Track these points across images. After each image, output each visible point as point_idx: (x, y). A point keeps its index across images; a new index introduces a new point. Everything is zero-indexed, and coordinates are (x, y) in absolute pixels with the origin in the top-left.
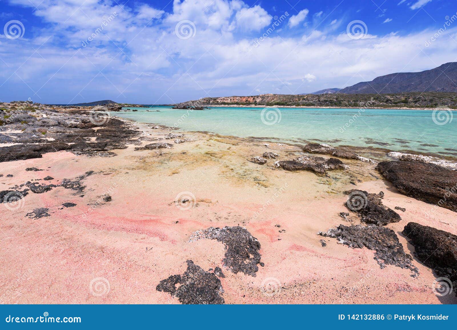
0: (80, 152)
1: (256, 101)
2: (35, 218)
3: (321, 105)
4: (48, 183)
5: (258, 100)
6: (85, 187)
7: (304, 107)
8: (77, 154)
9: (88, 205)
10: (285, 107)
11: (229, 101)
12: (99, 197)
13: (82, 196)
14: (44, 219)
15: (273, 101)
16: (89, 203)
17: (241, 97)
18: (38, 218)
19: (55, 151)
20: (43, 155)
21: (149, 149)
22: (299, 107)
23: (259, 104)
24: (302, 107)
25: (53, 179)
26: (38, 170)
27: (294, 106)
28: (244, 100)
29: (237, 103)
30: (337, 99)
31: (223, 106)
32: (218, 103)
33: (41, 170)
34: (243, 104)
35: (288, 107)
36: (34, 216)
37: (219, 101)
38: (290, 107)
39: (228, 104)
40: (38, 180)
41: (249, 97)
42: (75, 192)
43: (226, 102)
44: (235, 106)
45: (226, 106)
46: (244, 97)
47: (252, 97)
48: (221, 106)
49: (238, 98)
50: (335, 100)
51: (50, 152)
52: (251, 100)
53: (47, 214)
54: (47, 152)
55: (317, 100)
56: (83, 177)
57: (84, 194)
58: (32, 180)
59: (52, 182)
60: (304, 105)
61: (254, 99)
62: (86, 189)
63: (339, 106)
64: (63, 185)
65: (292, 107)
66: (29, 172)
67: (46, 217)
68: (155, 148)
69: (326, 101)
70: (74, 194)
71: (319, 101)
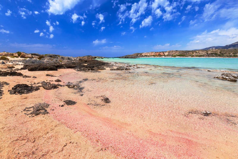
0: (79, 69)
1: (165, 55)
2: (30, 115)
3: (209, 56)
4: (56, 83)
5: (166, 54)
6: (83, 88)
7: (197, 57)
8: (77, 70)
9: (88, 104)
10: (184, 57)
11: (149, 55)
12: (97, 97)
13: (82, 95)
14: (40, 117)
15: (175, 54)
16: (89, 103)
17: (156, 52)
18: (34, 115)
19: (65, 68)
20: (58, 70)
21: (119, 70)
22: (193, 57)
23: (167, 56)
24: (195, 57)
25: (61, 81)
26: (53, 76)
27: (190, 57)
28: (158, 54)
29: (154, 56)
30: (220, 52)
31: (145, 57)
32: (142, 56)
33: (55, 76)
34: (157, 56)
35: (186, 57)
36: (30, 112)
37: (143, 55)
38: (187, 57)
39: (148, 56)
40: (50, 81)
41: (161, 52)
42: (76, 91)
43: (147, 55)
44: (153, 57)
45: (147, 57)
46: (158, 52)
47: (162, 52)
48: (144, 57)
49: (154, 53)
50: (219, 53)
51: (62, 68)
52: (162, 54)
53: (46, 111)
54: (61, 68)
55: (206, 53)
56: (81, 81)
57: (83, 94)
58: (47, 81)
59: (60, 83)
60: (196, 56)
61: (164, 53)
62: (84, 89)
63: (222, 56)
64: (67, 85)
65: (188, 57)
66: (48, 77)
67: (43, 115)
68: (123, 69)
69: (212, 54)
70: (75, 93)
71: (207, 54)
